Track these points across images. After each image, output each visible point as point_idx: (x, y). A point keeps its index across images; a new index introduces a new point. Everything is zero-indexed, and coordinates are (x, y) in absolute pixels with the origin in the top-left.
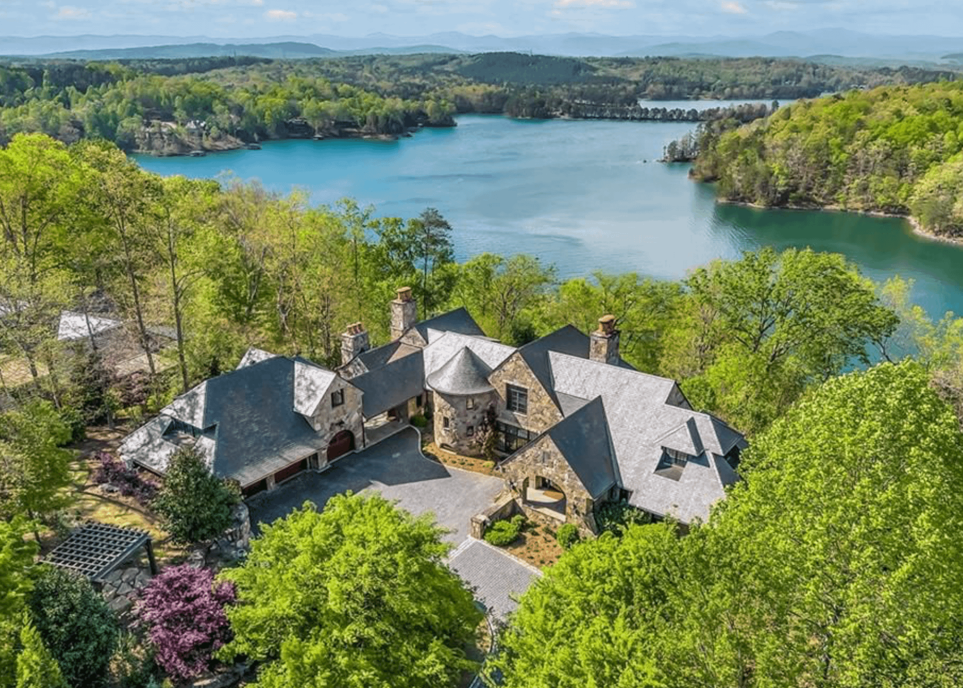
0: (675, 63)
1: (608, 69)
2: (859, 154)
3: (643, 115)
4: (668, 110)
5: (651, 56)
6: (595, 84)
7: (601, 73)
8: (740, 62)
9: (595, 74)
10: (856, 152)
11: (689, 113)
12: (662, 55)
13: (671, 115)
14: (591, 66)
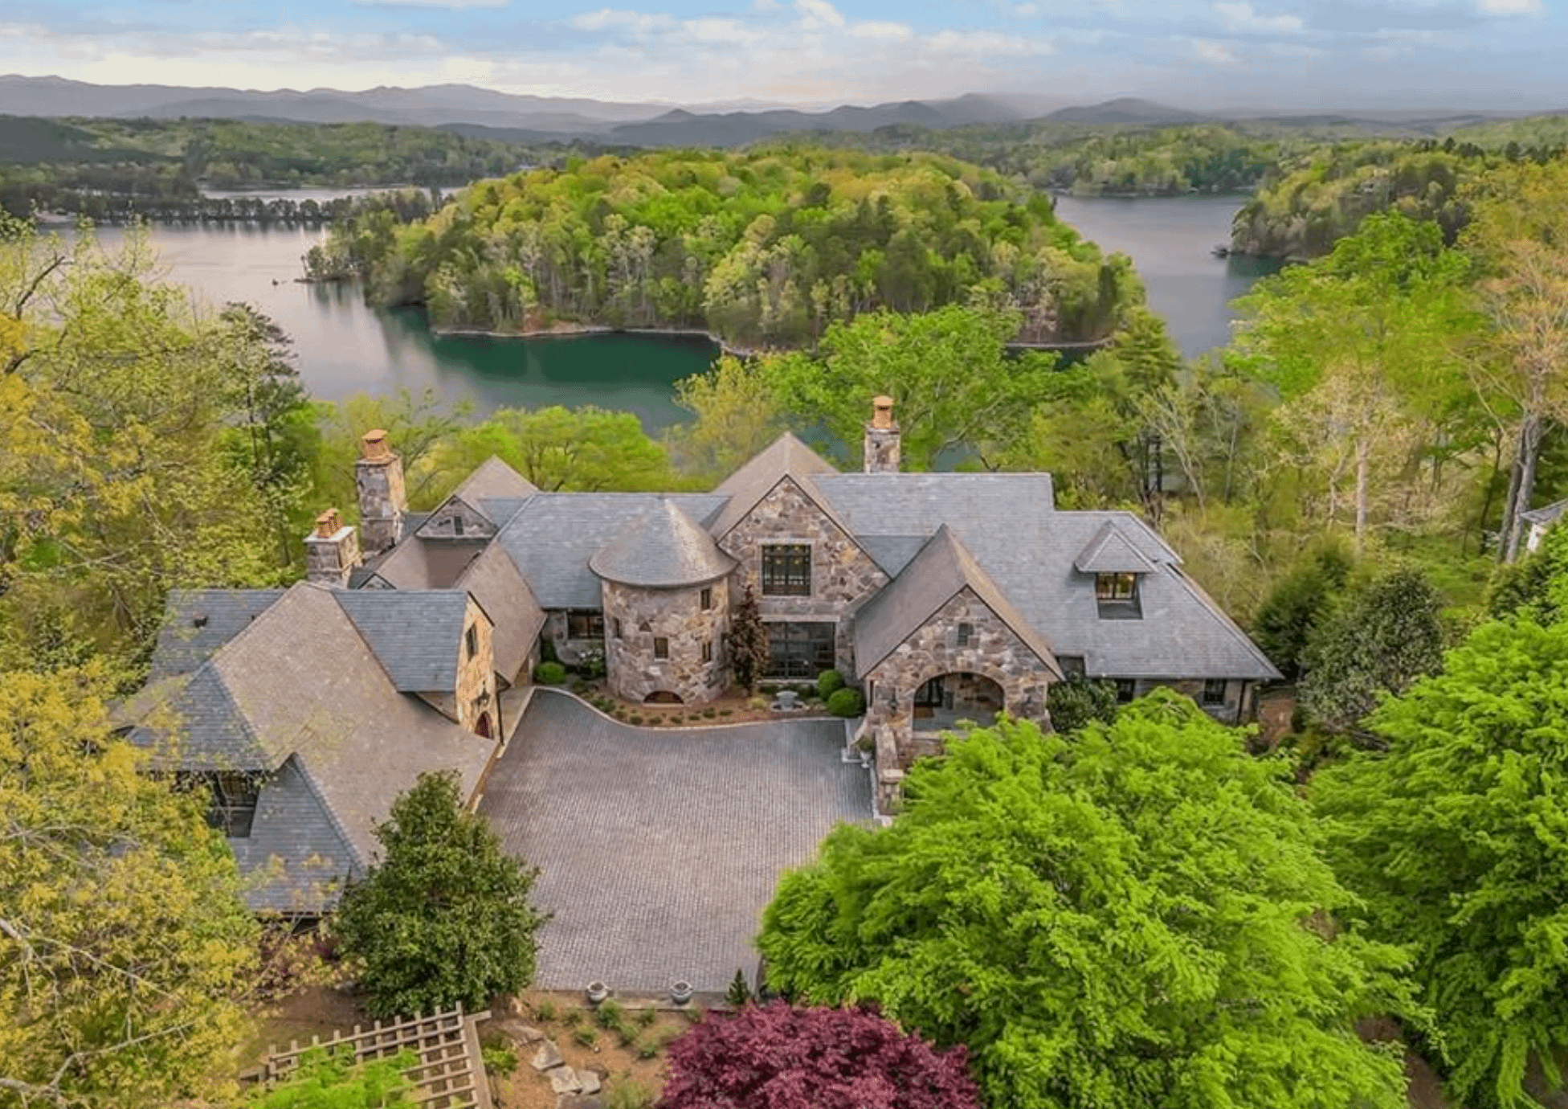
0: (239, 129)
1: (116, 136)
2: (618, 248)
3: (223, 212)
4: (266, 202)
5: (189, 116)
6: (104, 162)
7: (107, 145)
8: (342, 130)
9: (96, 146)
10: (614, 246)
11: (302, 205)
12: (212, 115)
13: (274, 211)
14: (81, 132)
